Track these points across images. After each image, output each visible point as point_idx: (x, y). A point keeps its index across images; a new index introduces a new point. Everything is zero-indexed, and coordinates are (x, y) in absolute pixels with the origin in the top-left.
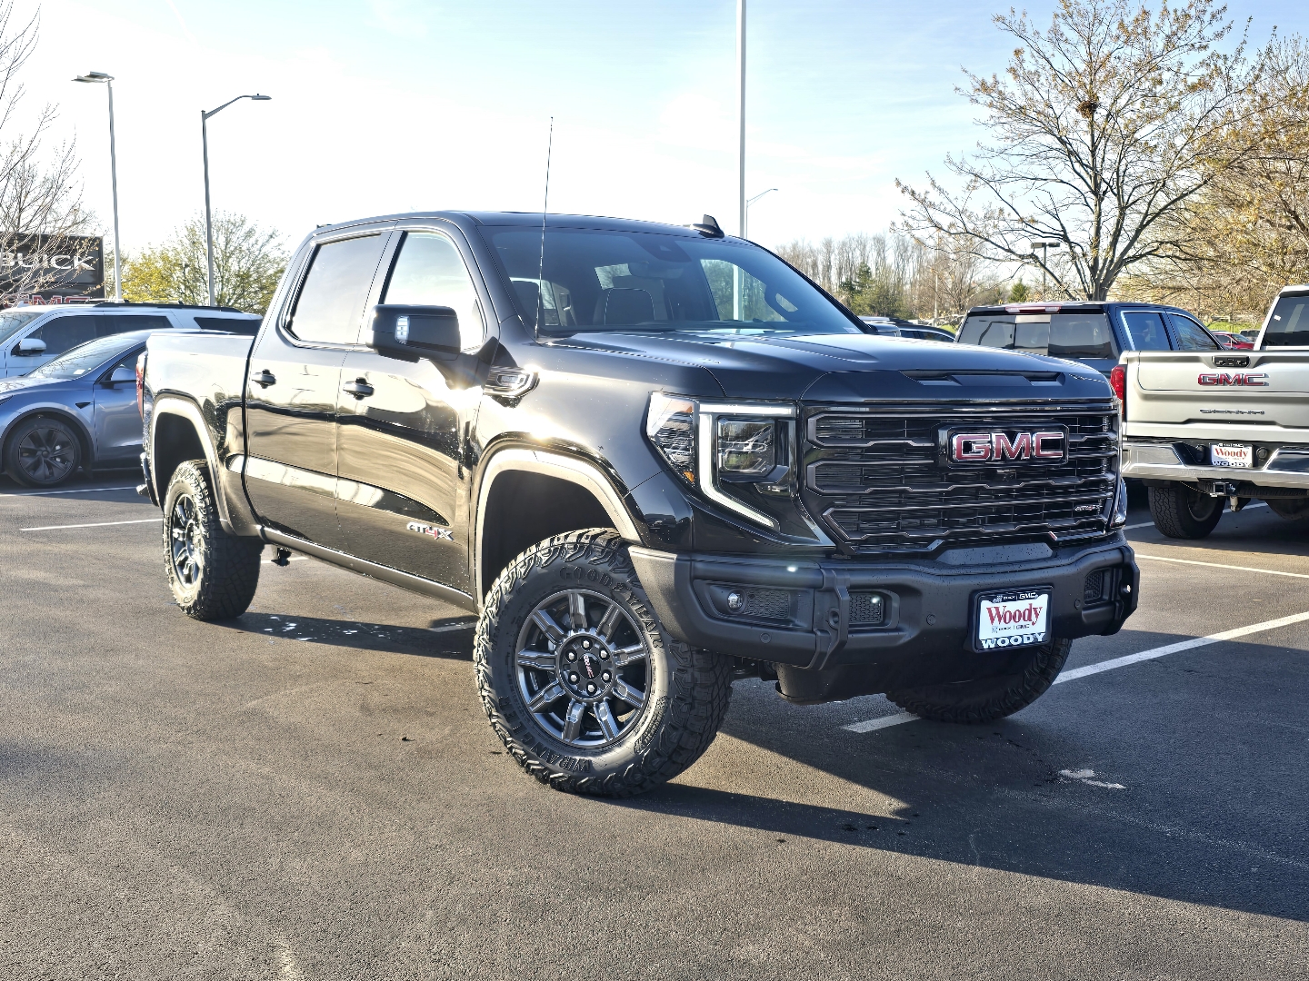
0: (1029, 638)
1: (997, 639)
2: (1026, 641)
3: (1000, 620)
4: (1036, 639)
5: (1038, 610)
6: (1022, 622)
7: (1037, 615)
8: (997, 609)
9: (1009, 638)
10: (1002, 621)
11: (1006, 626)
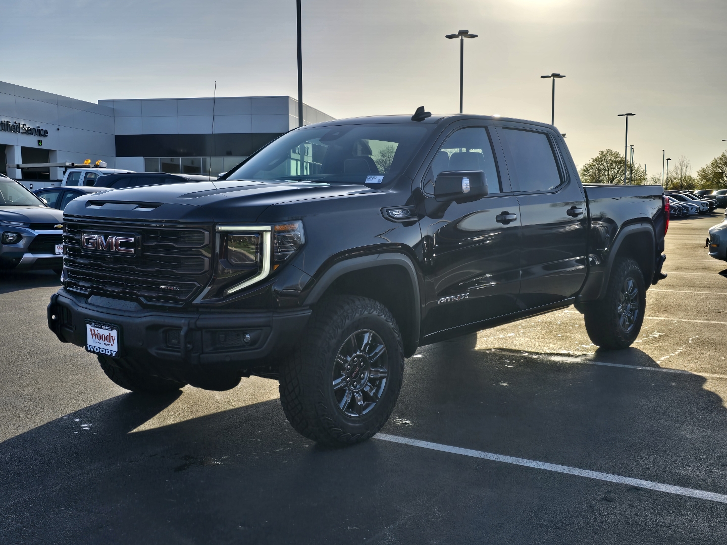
0: (108, 352)
1: (95, 347)
2: (107, 353)
3: (96, 337)
4: (112, 353)
5: (114, 338)
6: (106, 342)
7: (113, 341)
8: (94, 330)
9: (100, 348)
10: (97, 338)
11: (98, 341)
